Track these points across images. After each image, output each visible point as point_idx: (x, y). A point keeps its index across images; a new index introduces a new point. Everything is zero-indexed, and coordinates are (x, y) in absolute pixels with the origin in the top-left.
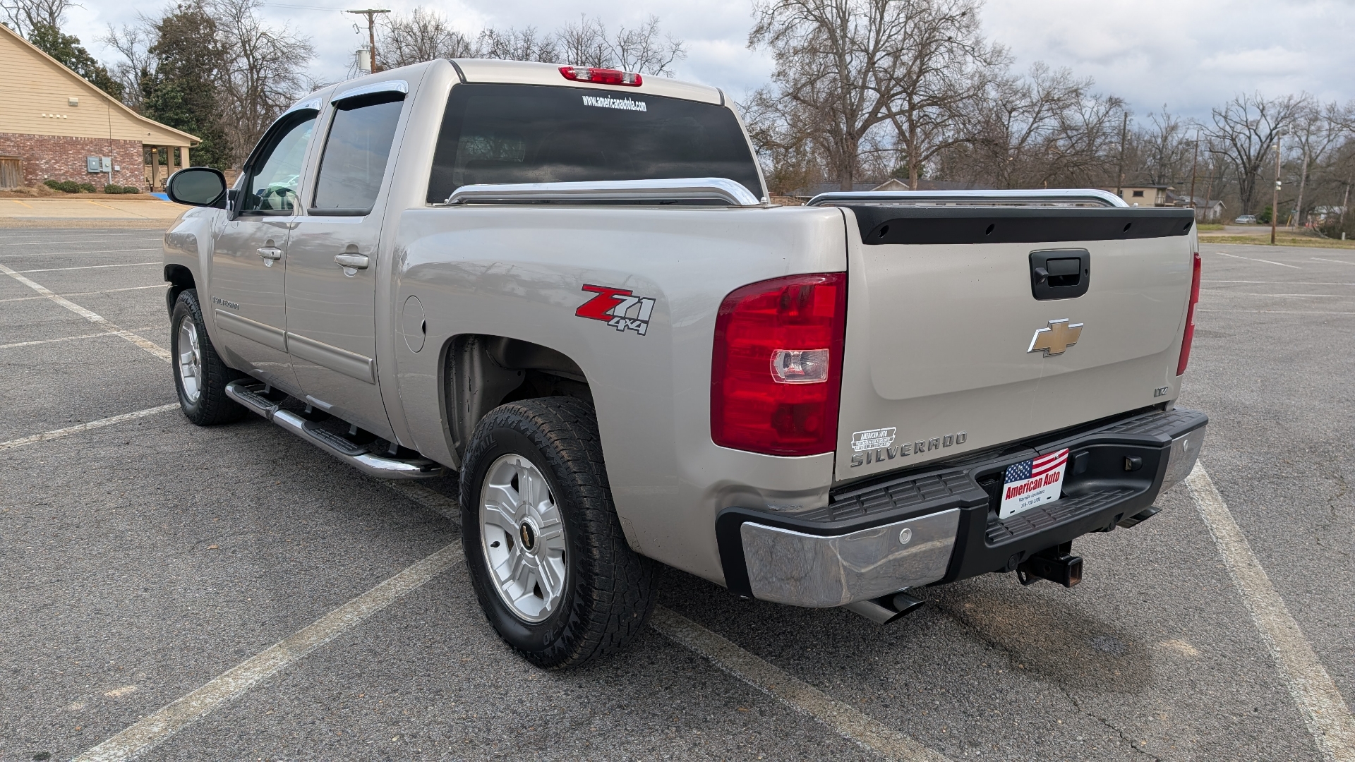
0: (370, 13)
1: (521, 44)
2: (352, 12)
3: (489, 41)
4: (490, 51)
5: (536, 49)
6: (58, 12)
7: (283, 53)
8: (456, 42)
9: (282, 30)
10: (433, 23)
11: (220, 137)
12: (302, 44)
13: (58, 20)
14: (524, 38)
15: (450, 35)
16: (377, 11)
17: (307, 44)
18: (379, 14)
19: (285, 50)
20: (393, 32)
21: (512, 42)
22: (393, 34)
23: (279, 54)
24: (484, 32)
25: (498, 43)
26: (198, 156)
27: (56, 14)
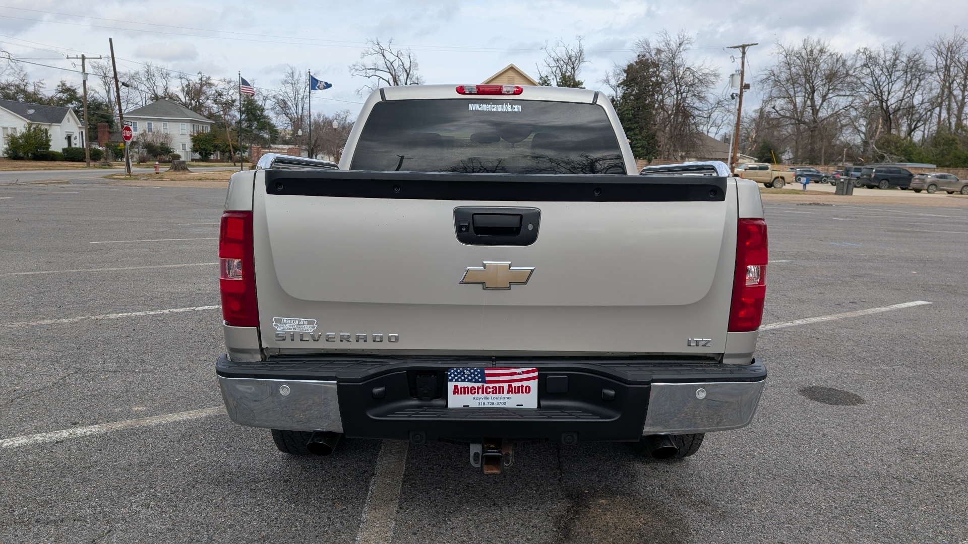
0: (744, 47)
1: (889, 56)
2: (731, 47)
3: (863, 57)
4: (862, 64)
5: (905, 59)
6: (577, 67)
7: (699, 80)
8: (835, 60)
9: (701, 65)
10: (818, 48)
11: (653, 138)
12: (713, 73)
13: (576, 72)
14: (893, 51)
15: (831, 55)
16: (749, 45)
17: (717, 72)
18: (750, 47)
19: (701, 78)
20: (786, 57)
21: (882, 56)
22: (786, 59)
23: (696, 81)
24: (859, 50)
25: (870, 57)
26: (638, 151)
27: (576, 68)
